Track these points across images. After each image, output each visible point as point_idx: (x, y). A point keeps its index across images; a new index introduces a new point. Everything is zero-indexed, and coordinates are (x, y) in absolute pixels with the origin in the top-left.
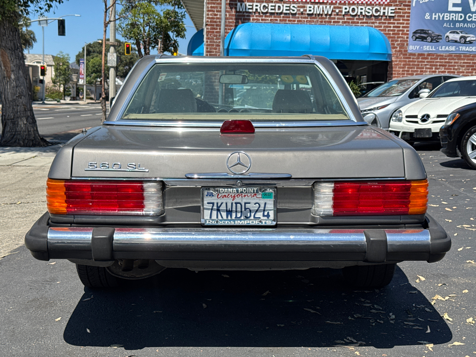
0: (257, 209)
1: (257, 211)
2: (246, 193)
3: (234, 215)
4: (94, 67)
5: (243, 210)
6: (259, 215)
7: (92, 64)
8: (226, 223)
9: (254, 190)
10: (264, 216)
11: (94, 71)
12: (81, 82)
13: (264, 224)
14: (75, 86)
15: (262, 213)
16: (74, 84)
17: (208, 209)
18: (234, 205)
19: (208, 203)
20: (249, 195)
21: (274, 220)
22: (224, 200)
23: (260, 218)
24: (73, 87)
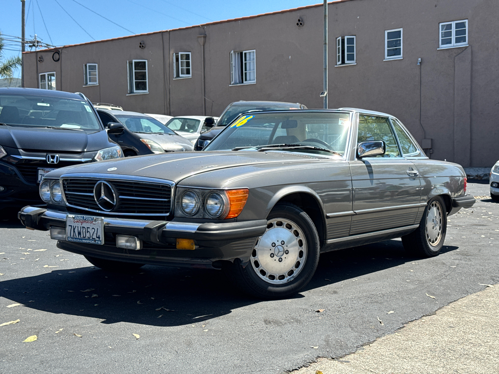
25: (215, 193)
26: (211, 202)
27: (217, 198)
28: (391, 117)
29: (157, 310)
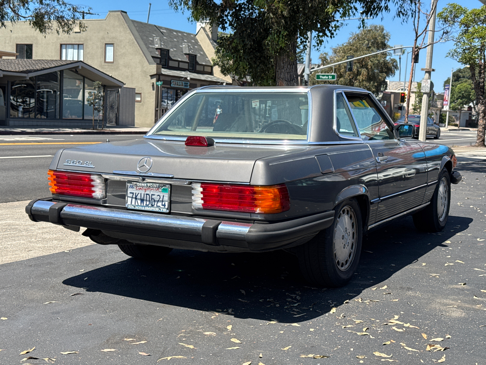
0: (158, 199)
1: (158, 201)
2: (152, 187)
3: (145, 202)
4: (460, 93)
5: (150, 200)
6: (160, 204)
7: (458, 90)
8: (140, 208)
9: (157, 186)
10: (162, 205)
11: (460, 96)
12: (446, 108)
13: (161, 211)
14: (438, 112)
15: (161, 203)
16: (437, 110)
17: (130, 197)
18: (145, 195)
19: (130, 193)
20: (154, 189)
21: (167, 209)
22: (140, 192)
23: (160, 206)
24: (436, 114)
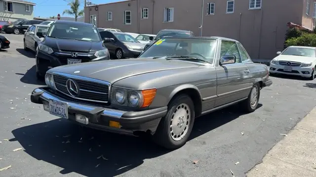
25: (135, 92)
26: (132, 97)
27: (136, 95)
28: (237, 42)
29: (98, 158)
